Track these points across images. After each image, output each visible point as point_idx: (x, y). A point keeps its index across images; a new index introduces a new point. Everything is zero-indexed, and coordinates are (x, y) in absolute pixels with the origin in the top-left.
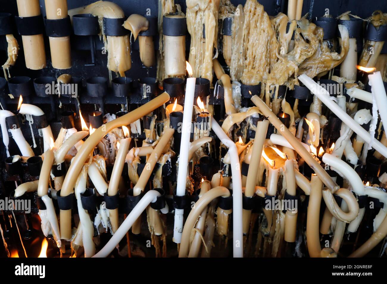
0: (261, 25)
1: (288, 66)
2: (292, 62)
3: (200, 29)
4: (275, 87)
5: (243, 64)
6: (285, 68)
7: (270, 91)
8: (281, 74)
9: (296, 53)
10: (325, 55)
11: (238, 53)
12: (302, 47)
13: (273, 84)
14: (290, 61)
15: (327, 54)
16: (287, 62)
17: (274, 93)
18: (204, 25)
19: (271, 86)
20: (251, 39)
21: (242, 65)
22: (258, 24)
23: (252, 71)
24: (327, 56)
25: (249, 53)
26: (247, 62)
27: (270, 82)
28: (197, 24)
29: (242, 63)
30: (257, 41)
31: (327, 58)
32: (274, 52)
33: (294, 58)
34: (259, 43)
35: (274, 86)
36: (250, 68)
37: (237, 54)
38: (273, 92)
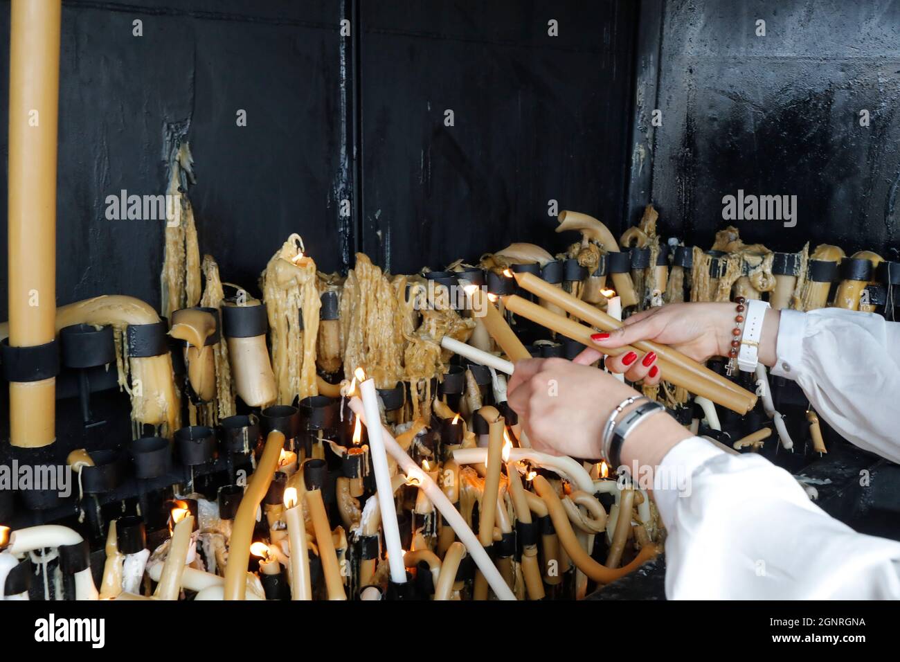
0: (382, 296)
1: (427, 349)
2: (430, 342)
3: (295, 316)
4: (426, 383)
5: (366, 359)
6: (423, 352)
7: (419, 392)
8: (423, 363)
9: (430, 328)
10: (456, 324)
11: (357, 343)
12: (436, 318)
13: (421, 380)
14: (426, 341)
15: (459, 322)
16: (423, 343)
17: (425, 393)
18: (300, 310)
19: (420, 383)
20: (371, 319)
21: (364, 361)
22: (378, 295)
23: (379, 367)
24: (460, 325)
25: (370, 340)
26: (370, 355)
27: (416, 378)
28: (290, 310)
29: (364, 359)
30: (379, 321)
31: (461, 327)
32: (400, 333)
33: (429, 336)
34: (382, 322)
35: (423, 382)
36: (374, 365)
37: (356, 346)
38: (422, 392)
